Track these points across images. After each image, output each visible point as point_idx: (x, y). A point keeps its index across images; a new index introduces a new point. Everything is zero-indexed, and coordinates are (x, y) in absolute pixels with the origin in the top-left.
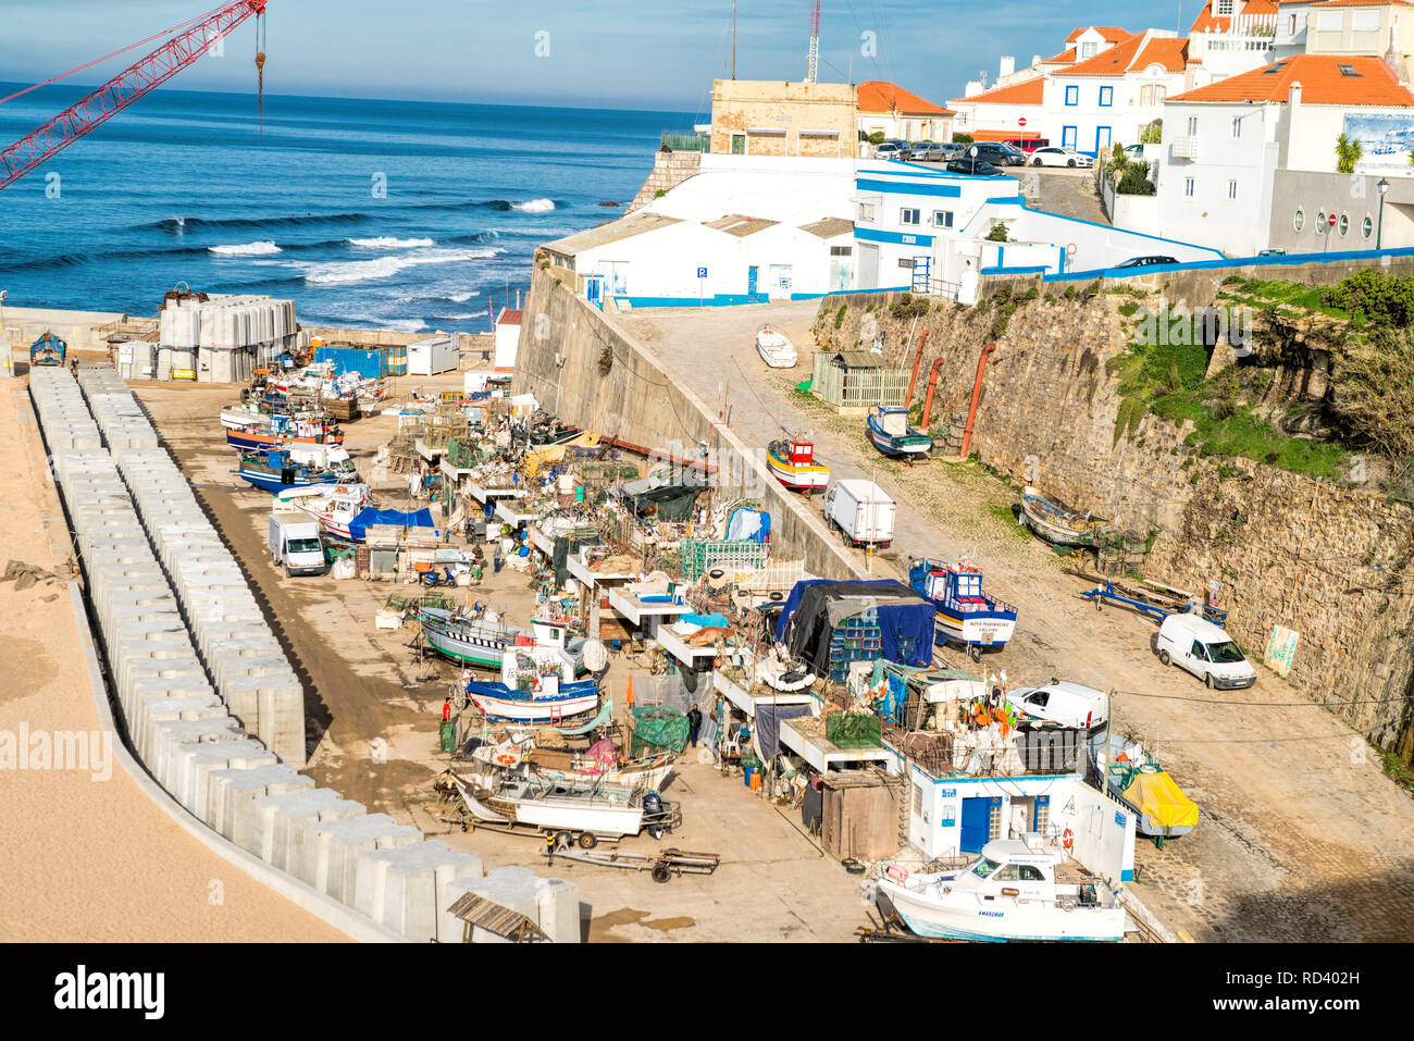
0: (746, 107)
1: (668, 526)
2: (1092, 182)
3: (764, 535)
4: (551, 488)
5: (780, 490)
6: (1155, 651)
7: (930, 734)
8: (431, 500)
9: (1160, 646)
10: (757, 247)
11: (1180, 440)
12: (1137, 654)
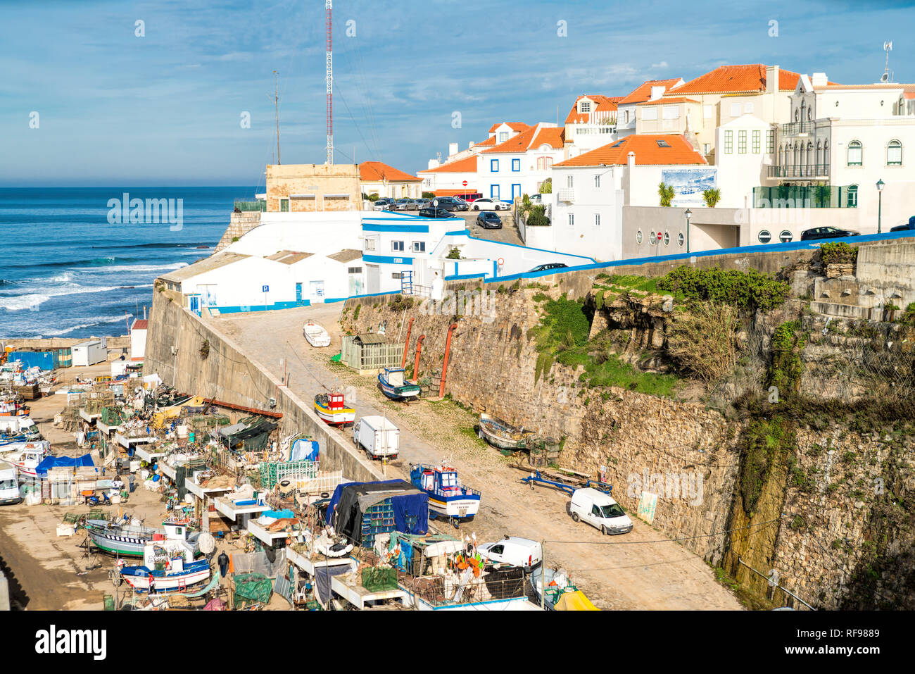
0: (287, 181)
1: (251, 454)
2: (511, 219)
3: (315, 455)
4: (172, 435)
5: (324, 426)
6: (570, 513)
7: (429, 578)
8: (91, 448)
9: (572, 510)
10: (299, 271)
11: (576, 378)
12: (558, 516)
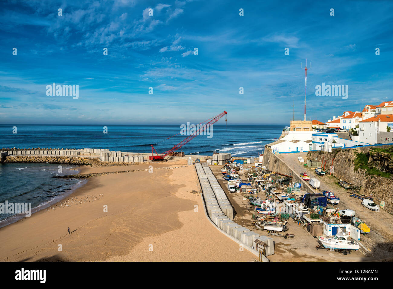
0: (295, 124)
1: (285, 185)
2: (348, 134)
3: (300, 187)
4: (268, 180)
5: (302, 180)
6: (362, 205)
7: (327, 217)
8: (250, 182)
9: (363, 204)
10: (298, 144)
11: (364, 172)
12: (359, 205)
